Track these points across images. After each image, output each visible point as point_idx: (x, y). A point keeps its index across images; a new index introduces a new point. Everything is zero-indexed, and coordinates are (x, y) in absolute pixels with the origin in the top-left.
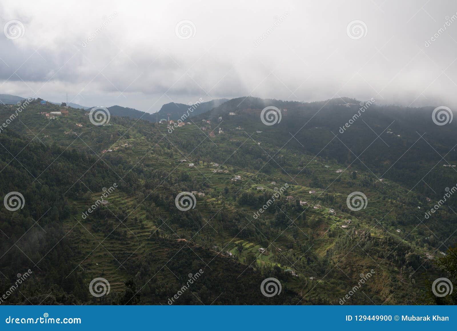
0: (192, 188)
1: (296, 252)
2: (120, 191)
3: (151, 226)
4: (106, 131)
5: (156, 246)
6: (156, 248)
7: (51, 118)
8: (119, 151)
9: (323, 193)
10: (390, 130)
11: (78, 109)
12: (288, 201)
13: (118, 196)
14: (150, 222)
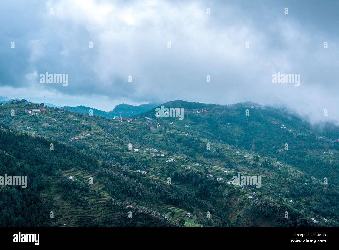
0: (137, 167)
1: (214, 217)
2: (84, 170)
3: (107, 196)
4: (73, 124)
5: (110, 211)
6: (110, 213)
7: (32, 114)
8: (83, 139)
9: (234, 172)
10: (284, 126)
11: (53, 108)
12: (208, 178)
13: (82, 173)
14: (105, 193)
